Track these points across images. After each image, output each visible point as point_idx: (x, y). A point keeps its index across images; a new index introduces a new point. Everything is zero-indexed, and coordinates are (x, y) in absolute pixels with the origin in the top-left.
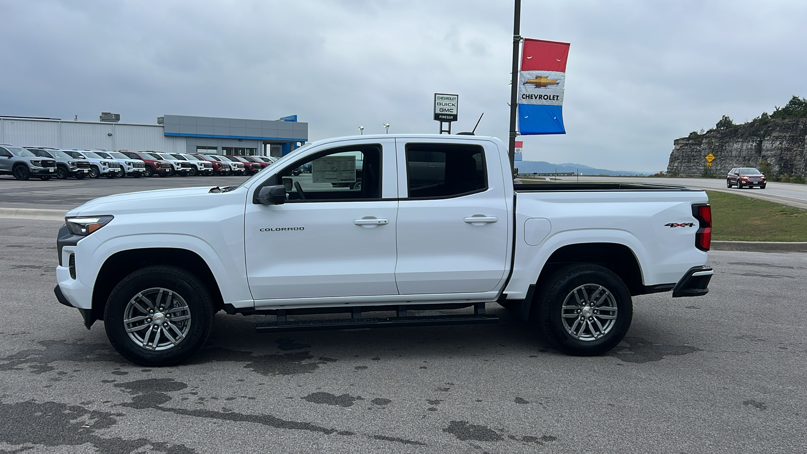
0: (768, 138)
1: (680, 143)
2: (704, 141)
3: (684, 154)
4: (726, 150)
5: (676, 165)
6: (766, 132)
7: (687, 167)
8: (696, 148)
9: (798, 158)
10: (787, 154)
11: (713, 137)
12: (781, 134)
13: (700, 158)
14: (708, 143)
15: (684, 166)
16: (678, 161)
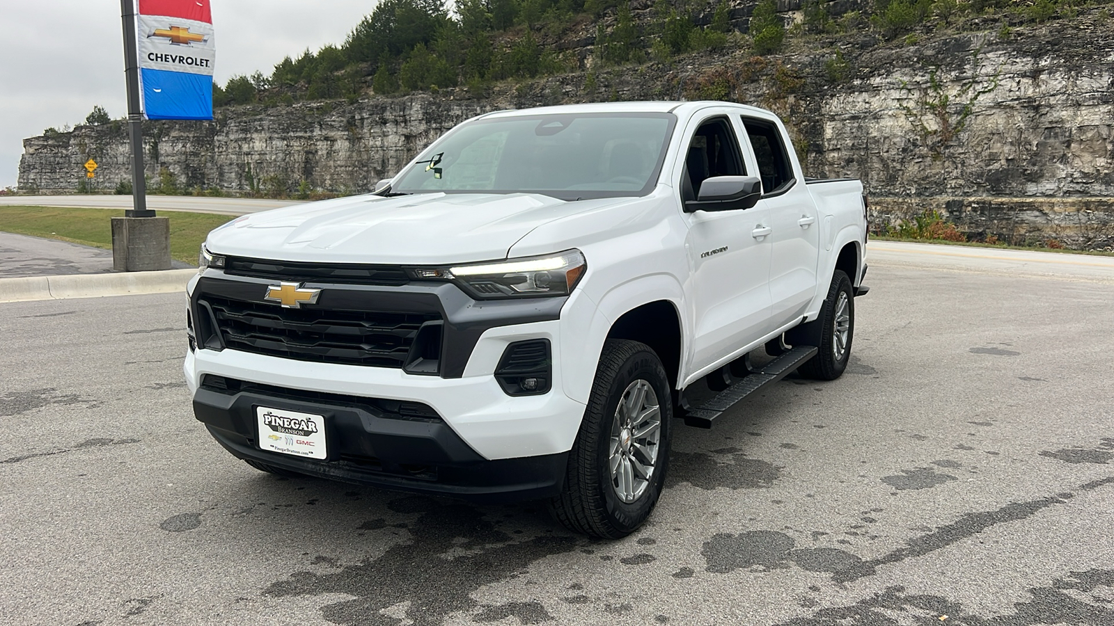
0: (167, 139)
1: (34, 145)
2: (72, 141)
3: (43, 161)
4: (108, 154)
5: (32, 176)
6: (161, 130)
7: (52, 179)
8: (62, 153)
9: (209, 165)
10: (193, 160)
11: (86, 136)
12: (182, 134)
13: (69, 165)
14: (80, 145)
15: (45, 179)
16: (35, 171)
